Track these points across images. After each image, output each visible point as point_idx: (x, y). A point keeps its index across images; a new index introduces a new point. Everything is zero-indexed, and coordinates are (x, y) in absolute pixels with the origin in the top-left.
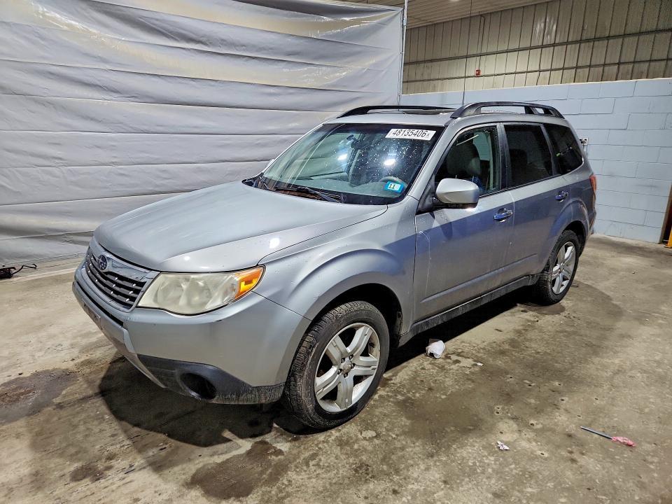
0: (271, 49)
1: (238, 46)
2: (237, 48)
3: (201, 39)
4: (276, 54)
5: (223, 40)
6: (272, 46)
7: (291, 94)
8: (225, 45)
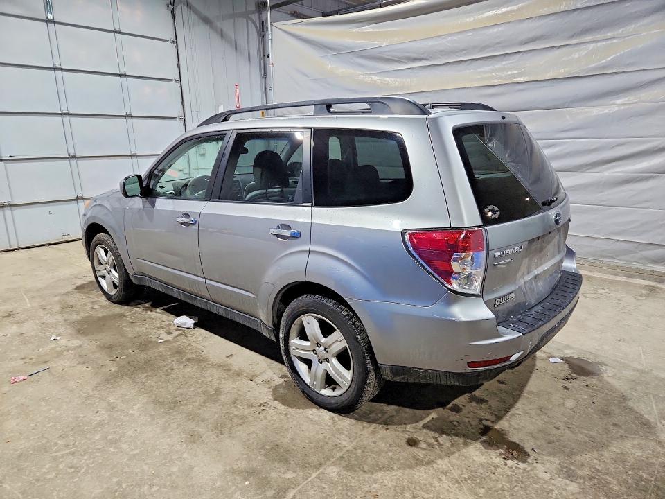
0: (498, 43)
1: (457, 52)
2: (457, 54)
3: (422, 56)
4: (504, 47)
5: (441, 51)
6: (498, 40)
7: (522, 90)
8: (445, 55)
